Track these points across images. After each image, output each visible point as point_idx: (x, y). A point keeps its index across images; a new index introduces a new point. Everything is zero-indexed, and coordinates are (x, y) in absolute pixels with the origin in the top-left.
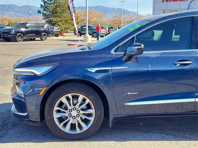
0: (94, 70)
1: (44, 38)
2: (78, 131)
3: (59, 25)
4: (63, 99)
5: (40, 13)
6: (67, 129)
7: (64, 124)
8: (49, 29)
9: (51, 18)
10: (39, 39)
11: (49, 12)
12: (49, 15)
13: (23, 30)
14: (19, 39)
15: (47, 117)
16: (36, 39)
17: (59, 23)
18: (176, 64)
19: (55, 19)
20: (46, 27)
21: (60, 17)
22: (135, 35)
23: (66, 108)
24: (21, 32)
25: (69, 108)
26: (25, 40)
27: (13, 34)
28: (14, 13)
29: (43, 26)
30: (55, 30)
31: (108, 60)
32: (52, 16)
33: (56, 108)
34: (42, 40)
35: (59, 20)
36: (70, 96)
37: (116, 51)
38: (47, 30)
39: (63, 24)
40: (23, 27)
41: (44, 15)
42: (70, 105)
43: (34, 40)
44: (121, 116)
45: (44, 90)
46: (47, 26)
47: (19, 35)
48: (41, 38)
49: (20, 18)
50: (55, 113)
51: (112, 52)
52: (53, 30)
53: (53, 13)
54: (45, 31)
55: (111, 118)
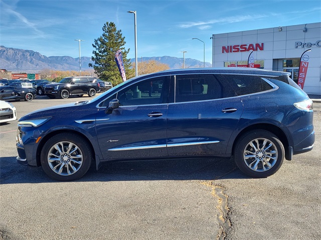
0: (80, 122)
1: (92, 94)
2: (69, 173)
3: (113, 80)
4: (56, 147)
5: (92, 66)
6: (60, 172)
7: (58, 167)
8: (97, 84)
9: (104, 72)
10: (87, 95)
11: (101, 66)
12: (101, 68)
13: (69, 85)
14: (64, 96)
15: (42, 162)
16: (84, 95)
17: (113, 77)
18: (149, 116)
19: (107, 73)
20: (94, 81)
21: (113, 70)
22: (117, 92)
23: (59, 154)
24: (67, 88)
25: (61, 154)
26: (70, 97)
27: (57, 90)
28: (68, 65)
29: (91, 82)
30: (106, 85)
31: (93, 113)
32: (105, 70)
33: (50, 154)
34: (90, 96)
35: (113, 74)
36: (61, 143)
37: (100, 105)
38: (96, 85)
39: (117, 79)
40: (69, 83)
41: (96, 68)
42: (62, 152)
43: (81, 96)
44: (106, 160)
45: (39, 139)
46: (96, 81)
47: (64, 92)
48: (89, 94)
49: (74, 71)
50: (49, 158)
51: (98, 106)
52: (103, 85)
53: (106, 66)
54: (93, 87)
55: (97, 163)
